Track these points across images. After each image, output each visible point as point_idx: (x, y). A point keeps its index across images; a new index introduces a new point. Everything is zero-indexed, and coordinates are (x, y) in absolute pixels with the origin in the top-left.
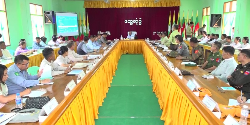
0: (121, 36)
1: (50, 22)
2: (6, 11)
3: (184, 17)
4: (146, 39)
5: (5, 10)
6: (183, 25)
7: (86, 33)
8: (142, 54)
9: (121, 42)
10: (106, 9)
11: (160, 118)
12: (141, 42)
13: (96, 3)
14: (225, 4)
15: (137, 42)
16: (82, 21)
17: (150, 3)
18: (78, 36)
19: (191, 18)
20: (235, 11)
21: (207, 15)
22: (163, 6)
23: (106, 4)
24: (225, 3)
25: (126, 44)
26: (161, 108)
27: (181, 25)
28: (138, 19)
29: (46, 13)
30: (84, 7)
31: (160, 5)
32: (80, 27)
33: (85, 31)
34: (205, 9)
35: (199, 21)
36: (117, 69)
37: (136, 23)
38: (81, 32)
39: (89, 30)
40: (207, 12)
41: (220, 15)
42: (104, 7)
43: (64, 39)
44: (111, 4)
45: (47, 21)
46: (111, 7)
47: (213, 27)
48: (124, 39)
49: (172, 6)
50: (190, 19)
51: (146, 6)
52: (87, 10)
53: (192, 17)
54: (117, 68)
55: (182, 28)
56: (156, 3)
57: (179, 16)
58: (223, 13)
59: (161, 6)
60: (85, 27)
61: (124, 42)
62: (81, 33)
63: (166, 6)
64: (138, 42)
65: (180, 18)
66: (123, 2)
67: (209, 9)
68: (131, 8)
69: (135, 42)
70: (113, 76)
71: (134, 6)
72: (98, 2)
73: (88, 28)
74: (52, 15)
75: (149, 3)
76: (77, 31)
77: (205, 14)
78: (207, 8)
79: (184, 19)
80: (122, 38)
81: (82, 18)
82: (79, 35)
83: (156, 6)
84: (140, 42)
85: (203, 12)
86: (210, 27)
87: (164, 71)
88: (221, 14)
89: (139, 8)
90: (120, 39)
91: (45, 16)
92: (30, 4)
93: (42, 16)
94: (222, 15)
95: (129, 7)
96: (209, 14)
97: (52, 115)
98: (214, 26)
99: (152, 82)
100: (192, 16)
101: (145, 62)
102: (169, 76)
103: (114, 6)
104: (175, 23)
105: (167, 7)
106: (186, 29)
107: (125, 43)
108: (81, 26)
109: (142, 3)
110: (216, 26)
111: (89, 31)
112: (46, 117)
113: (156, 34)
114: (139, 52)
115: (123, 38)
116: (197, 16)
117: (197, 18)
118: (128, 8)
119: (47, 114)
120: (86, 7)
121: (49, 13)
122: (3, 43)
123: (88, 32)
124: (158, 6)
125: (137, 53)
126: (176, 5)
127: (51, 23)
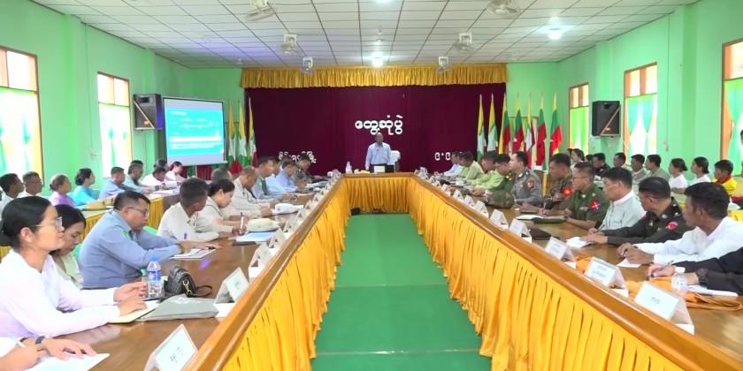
0: (348, 164)
1: (149, 126)
2: (37, 93)
3: (519, 112)
4: (416, 171)
5: (35, 90)
6: (517, 133)
7: (246, 158)
8: (408, 213)
9: (348, 179)
10: (303, 90)
11: (478, 352)
12: (405, 179)
13: (275, 74)
14: (627, 75)
15: (391, 179)
16: (237, 123)
17: (424, 74)
18: (223, 164)
19: (538, 115)
20: (656, 93)
21: (580, 106)
22: (460, 82)
23: (302, 77)
24: (628, 72)
25: (363, 184)
26: (478, 329)
27: (512, 133)
28: (394, 119)
29: (138, 100)
30: (241, 86)
31: (453, 79)
32: (230, 140)
33: (243, 152)
34: (576, 91)
35: (560, 123)
36: (344, 249)
37: (386, 129)
38: (232, 153)
39: (253, 148)
40: (581, 96)
41: (617, 104)
42: (298, 85)
43: (185, 171)
44: (316, 77)
45: (139, 121)
46: (317, 84)
47: (598, 135)
48: (356, 171)
49: (484, 82)
50: (535, 118)
51: (415, 81)
52: (250, 92)
53: (541, 111)
54: (343, 245)
55: (515, 140)
56: (441, 73)
57: (505, 109)
58: (625, 98)
59: (455, 83)
60: (243, 141)
61: (357, 180)
62: (232, 157)
63: (468, 83)
64: (396, 179)
65: (509, 116)
66: (350, 70)
67: (586, 88)
68: (372, 88)
69: (386, 179)
70: (338, 265)
71: (380, 83)
72: (281, 73)
73: (252, 143)
74: (155, 105)
75: (421, 74)
76: (222, 151)
77: (576, 103)
78: (580, 86)
79: (519, 118)
80: (348, 169)
81: (236, 116)
82: (226, 162)
83: (440, 83)
84: (400, 179)
85: (570, 98)
86: (591, 136)
87: (481, 234)
88: (618, 102)
89: (395, 88)
90: (343, 171)
91: (135, 108)
92: (99, 76)
93: (128, 109)
94: (621, 103)
95: (368, 85)
96: (586, 101)
97: (244, 302)
98: (602, 134)
99: (445, 275)
100: (542, 108)
101: (420, 233)
102: (495, 244)
103: (326, 81)
104: (495, 127)
105: (470, 85)
106: (525, 144)
107: (360, 182)
108: (233, 138)
109: (403, 74)
110: (606, 132)
111: (255, 151)
112: (232, 305)
113: (443, 158)
114: (400, 206)
115: (353, 170)
116: (555, 108)
117: (555, 115)
118: (365, 87)
119: (234, 298)
120: (245, 86)
121: (146, 100)
122: (33, 177)
123: (252, 155)
124: (448, 82)
125: (392, 211)
126: (496, 80)
127: (153, 128)
